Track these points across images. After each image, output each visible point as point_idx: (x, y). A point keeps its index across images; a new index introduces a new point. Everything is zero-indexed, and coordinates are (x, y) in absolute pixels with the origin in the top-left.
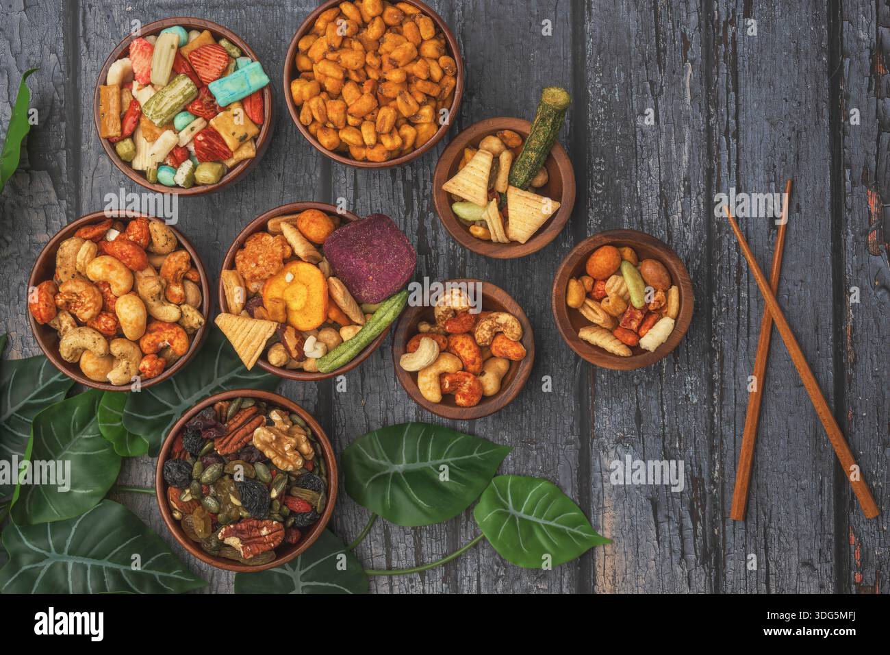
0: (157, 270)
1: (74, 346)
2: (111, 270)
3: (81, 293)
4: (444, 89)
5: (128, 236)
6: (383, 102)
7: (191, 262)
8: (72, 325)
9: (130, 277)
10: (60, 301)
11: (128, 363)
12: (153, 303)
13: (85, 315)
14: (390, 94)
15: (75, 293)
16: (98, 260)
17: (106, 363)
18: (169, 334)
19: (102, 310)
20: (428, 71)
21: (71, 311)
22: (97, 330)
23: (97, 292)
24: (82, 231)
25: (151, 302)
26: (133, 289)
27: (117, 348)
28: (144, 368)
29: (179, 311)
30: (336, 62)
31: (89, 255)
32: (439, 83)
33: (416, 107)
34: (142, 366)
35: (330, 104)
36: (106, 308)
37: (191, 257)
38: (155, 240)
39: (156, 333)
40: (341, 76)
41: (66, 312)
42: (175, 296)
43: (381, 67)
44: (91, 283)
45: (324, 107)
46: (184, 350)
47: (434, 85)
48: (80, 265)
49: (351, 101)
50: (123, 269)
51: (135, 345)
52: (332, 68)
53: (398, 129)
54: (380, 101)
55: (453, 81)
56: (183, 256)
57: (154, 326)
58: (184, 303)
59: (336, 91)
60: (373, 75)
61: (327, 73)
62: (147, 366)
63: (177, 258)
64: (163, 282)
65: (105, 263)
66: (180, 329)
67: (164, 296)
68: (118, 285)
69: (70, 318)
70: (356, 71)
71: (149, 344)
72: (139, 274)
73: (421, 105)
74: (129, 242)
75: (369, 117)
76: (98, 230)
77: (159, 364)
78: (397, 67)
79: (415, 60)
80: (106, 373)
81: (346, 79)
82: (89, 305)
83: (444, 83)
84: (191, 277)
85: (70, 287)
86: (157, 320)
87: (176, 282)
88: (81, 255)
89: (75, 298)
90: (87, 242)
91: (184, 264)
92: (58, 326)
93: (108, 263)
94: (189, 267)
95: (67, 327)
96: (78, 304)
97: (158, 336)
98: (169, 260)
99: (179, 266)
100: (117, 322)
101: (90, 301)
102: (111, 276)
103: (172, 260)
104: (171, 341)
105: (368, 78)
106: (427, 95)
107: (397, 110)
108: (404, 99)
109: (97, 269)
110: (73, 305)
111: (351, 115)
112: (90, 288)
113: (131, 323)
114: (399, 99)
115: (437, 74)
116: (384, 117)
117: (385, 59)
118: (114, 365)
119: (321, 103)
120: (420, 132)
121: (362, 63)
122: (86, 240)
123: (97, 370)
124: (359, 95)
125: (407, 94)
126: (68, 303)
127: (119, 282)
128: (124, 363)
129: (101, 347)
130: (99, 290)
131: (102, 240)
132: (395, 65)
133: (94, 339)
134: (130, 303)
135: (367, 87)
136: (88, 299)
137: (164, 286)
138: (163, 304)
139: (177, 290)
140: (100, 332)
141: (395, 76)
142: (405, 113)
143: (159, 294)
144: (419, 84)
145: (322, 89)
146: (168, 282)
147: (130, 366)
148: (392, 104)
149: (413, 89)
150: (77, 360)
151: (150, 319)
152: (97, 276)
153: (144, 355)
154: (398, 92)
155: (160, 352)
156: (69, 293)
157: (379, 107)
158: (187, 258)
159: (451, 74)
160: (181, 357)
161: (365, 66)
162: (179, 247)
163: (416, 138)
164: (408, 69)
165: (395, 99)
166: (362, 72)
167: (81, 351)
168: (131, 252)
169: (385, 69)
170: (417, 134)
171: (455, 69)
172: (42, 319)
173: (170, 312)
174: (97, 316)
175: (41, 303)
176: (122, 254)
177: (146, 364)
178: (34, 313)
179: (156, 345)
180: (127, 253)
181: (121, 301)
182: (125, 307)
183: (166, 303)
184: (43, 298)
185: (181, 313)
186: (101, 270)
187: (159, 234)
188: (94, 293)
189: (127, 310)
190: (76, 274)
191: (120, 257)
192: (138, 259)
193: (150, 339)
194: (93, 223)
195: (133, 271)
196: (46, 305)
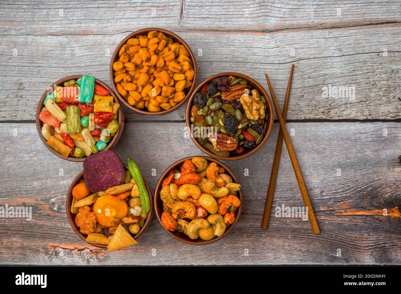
0: (206, 177)
1: (195, 231)
2: (189, 190)
3: (183, 207)
5: (186, 171)
7: (218, 165)
8: (187, 223)
9: (198, 188)
10: (175, 217)
11: (220, 223)
13: (191, 215)
15: (181, 209)
16: (180, 189)
17: (211, 229)
18: (228, 200)
19: (196, 209)
21: (181, 218)
22: (199, 218)
24: (165, 182)
25: (213, 192)
26: (202, 192)
27: (211, 219)
28: (228, 221)
29: (227, 188)
31: (175, 190)
34: (226, 221)
36: (197, 207)
38: (197, 166)
39: (223, 203)
41: (180, 220)
44: (183, 201)
46: (239, 203)
48: (175, 196)
50: (193, 186)
51: (217, 215)
56: (214, 165)
57: (220, 201)
58: (226, 184)
62: (229, 220)
63: (212, 168)
64: (213, 180)
65: (185, 189)
66: (232, 196)
67: (217, 186)
68: (196, 194)
69: (184, 221)
71: (223, 210)
72: (200, 184)
74: (188, 174)
76: (170, 177)
77: (233, 215)
80: (214, 233)
84: (221, 171)
85: (176, 208)
86: (220, 198)
87: (217, 177)
88: (173, 192)
89: (181, 211)
90: (171, 185)
91: (216, 168)
93: (186, 188)
94: (218, 168)
95: (185, 226)
96: (184, 213)
97: (224, 205)
98: (209, 170)
99: (214, 170)
100: (205, 209)
101: (189, 208)
102: (190, 193)
103: (210, 170)
104: (231, 203)
109: (183, 193)
110: (182, 214)
112: (185, 203)
113: (211, 207)
118: (214, 229)
122: (169, 184)
128: (218, 225)
129: (206, 224)
130: (189, 202)
131: (174, 181)
133: (201, 222)
134: (205, 198)
136: (188, 208)
137: (214, 182)
139: (220, 181)
140: (201, 218)
143: (215, 187)
146: (215, 180)
150: (198, 236)
151: (217, 199)
152: (185, 196)
153: (223, 216)
155: (229, 211)
156: (178, 211)
158: (216, 164)
160: (239, 207)
162: (209, 162)
172: (173, 229)
173: (223, 191)
174: (196, 212)
175: (169, 223)
176: (189, 180)
177: (227, 219)
178: (169, 228)
179: (226, 208)
180: (191, 178)
181: (201, 199)
182: (204, 201)
183: (219, 189)
184: (169, 220)
185: (228, 188)
186: (185, 192)
187: (199, 162)
188: (188, 204)
189: (206, 202)
190: (174, 201)
191: (189, 182)
192: (196, 178)
193: (222, 207)
194: (167, 176)
195: (198, 184)
196: (172, 222)
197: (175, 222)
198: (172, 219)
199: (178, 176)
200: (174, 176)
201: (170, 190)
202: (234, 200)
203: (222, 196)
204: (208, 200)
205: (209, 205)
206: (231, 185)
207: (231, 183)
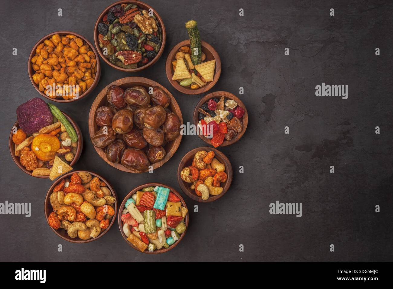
0: (89, 189)
1: (73, 231)
2: (73, 198)
3: (66, 211)
4: (92, 64)
5: (73, 182)
6: (70, 75)
7: (100, 180)
8: (69, 224)
9: (81, 196)
10: (60, 217)
11: (96, 228)
12: (94, 202)
13: (72, 218)
14: (71, 71)
15: (64, 212)
16: (66, 196)
17: (88, 231)
19: (77, 213)
20: (84, 58)
21: (66, 219)
22: (78, 221)
23: (72, 208)
24: (55, 189)
25: (93, 202)
26: (84, 200)
27: (89, 224)
28: (102, 226)
29: (104, 200)
30: (47, 64)
31: (62, 196)
32: (90, 62)
33: (83, 74)
34: (101, 226)
35: (49, 80)
36: (78, 212)
37: (99, 178)
38: (83, 179)
39: (101, 212)
40: (50, 69)
41: (64, 220)
42: (100, 195)
43: (65, 61)
44: (68, 206)
45: (47, 83)
46: (113, 213)
47: (88, 64)
48: (61, 202)
49: (57, 78)
50: (77, 195)
51: (95, 220)
52: (46, 67)
53: (78, 84)
54: (68, 75)
55: (95, 60)
56: (96, 180)
57: (98, 210)
58: (105, 196)
59: (50, 75)
60: (64, 66)
61: (45, 69)
62: (103, 225)
63: (94, 181)
64: (94, 192)
65: (69, 196)
66: (108, 206)
67: (97, 197)
68: (78, 202)
69: (67, 222)
70: (56, 66)
71: (100, 217)
72: (84, 194)
73: (84, 73)
74: (75, 184)
75: (66, 82)
76: (61, 186)
77: (107, 222)
78: (72, 60)
79: (78, 56)
80: (90, 235)
81: (53, 70)
82: (71, 214)
83: (92, 61)
84: (102, 185)
85: (61, 211)
86: (98, 207)
87: (98, 190)
88: (59, 198)
89: (65, 214)
90: (59, 192)
91: (98, 182)
92: (64, 227)
93: (71, 196)
94: (100, 182)
95: (67, 226)
96: (67, 215)
97: (102, 213)
98: (92, 183)
99: (96, 184)
100: (84, 215)
101: (71, 212)
102: (74, 200)
104: (107, 212)
105: (62, 67)
106: (86, 68)
107: (75, 77)
108: (77, 72)
109: (67, 199)
110: (65, 216)
111: (58, 82)
112: (69, 208)
113: (90, 213)
114: (75, 73)
115: (88, 59)
116: (71, 81)
117: (66, 58)
118: (91, 231)
119: (46, 81)
120: (88, 83)
121: (58, 62)
122: (58, 191)
123: (86, 235)
124: (59, 75)
125: (78, 70)
126: (63, 217)
127: (78, 200)
128: (94, 229)
129: (83, 227)
130: (72, 207)
131: (64, 188)
132: (70, 59)
133: (79, 225)
134: (85, 206)
135: (62, 71)
136: (70, 212)
137: (95, 194)
138: (97, 200)
139: (100, 192)
140: (80, 222)
141: (71, 64)
142: (79, 77)
143: (95, 197)
144: (82, 64)
145: (45, 76)
146: (95, 192)
147: (97, 228)
148: (73, 75)
149: (80, 67)
150: (77, 236)
151: (96, 207)
152: (69, 202)
153: (100, 222)
154: (74, 70)
155: (105, 218)
156: (62, 213)
157: (68, 77)
158: (98, 179)
159: (93, 58)
160: (113, 216)
161: (59, 63)
162: (93, 177)
163: (87, 86)
164: (76, 60)
165: (74, 73)
166: (59, 65)
167: (77, 232)
168: (77, 188)
169: (67, 62)
170: (87, 84)
171: (94, 56)
172: (57, 227)
173: (102, 202)
174: (76, 217)
175: (54, 222)
176: (74, 190)
177: (102, 225)
178: (53, 227)
179: (102, 216)
180: (76, 188)
181: (82, 207)
182: (85, 208)
183: (99, 199)
184: (54, 220)
185: (106, 200)
186: (69, 199)
187: (84, 176)
188: (71, 209)
189: (86, 210)
190: (60, 205)
191: (74, 191)
192: (81, 189)
193: (99, 215)
194: (58, 184)
195: (81, 194)
196: (56, 222)
197: (59, 222)
198: (57, 219)
199: (67, 184)
200: (64, 184)
201: (57, 196)
202: (109, 210)
203: (100, 205)
204: (87, 207)
205: (89, 212)
206: (108, 197)
207: (109, 195)
